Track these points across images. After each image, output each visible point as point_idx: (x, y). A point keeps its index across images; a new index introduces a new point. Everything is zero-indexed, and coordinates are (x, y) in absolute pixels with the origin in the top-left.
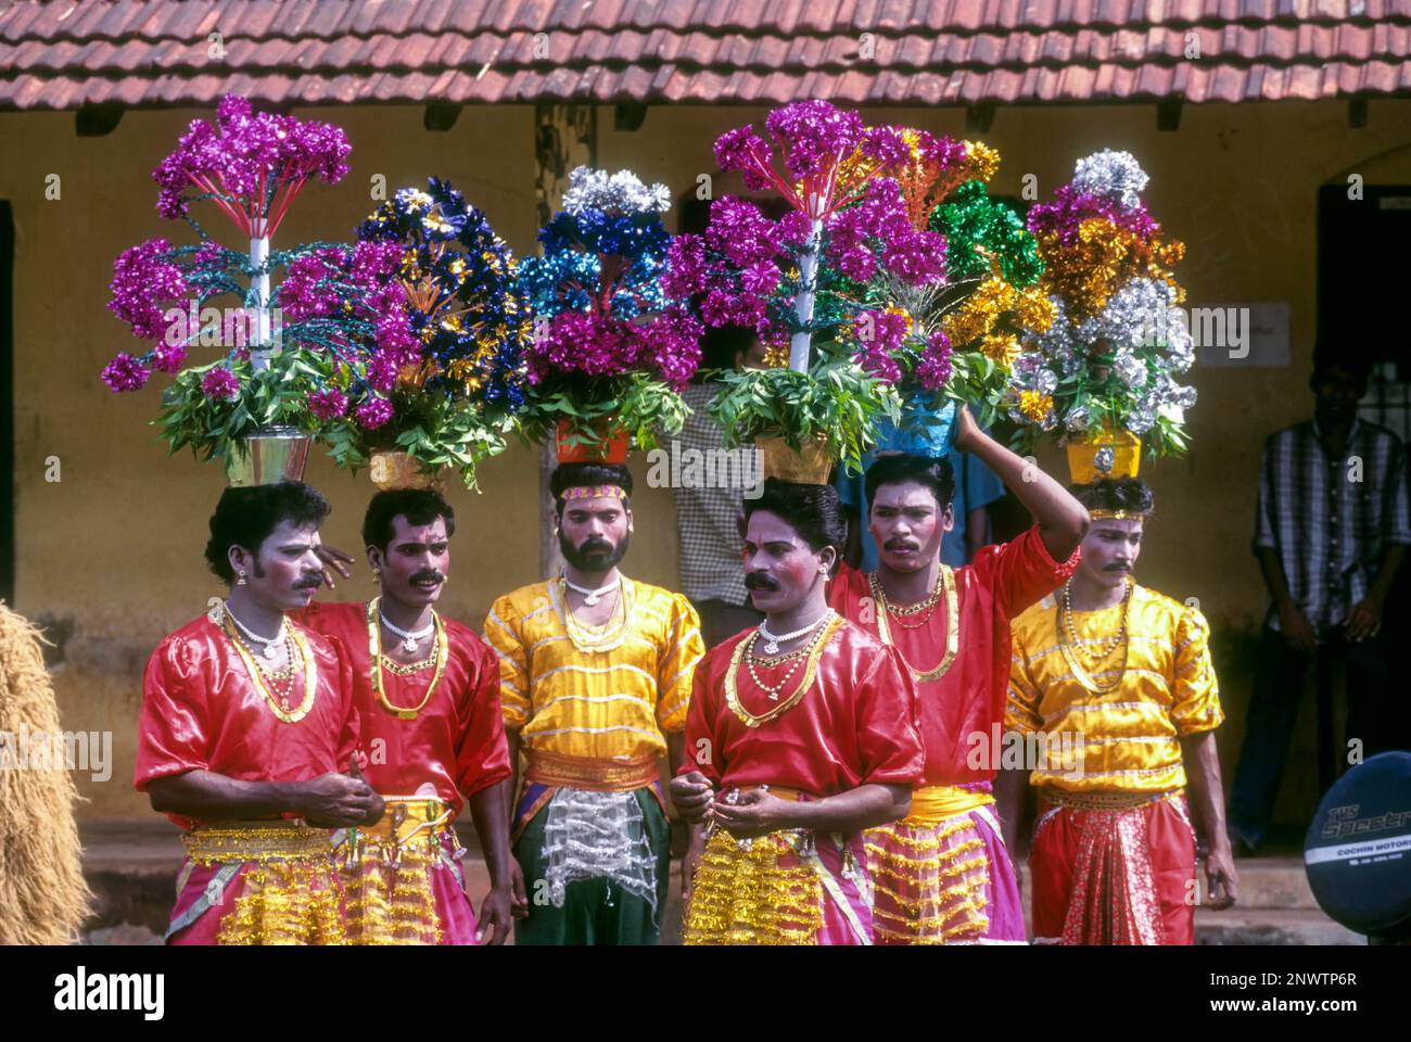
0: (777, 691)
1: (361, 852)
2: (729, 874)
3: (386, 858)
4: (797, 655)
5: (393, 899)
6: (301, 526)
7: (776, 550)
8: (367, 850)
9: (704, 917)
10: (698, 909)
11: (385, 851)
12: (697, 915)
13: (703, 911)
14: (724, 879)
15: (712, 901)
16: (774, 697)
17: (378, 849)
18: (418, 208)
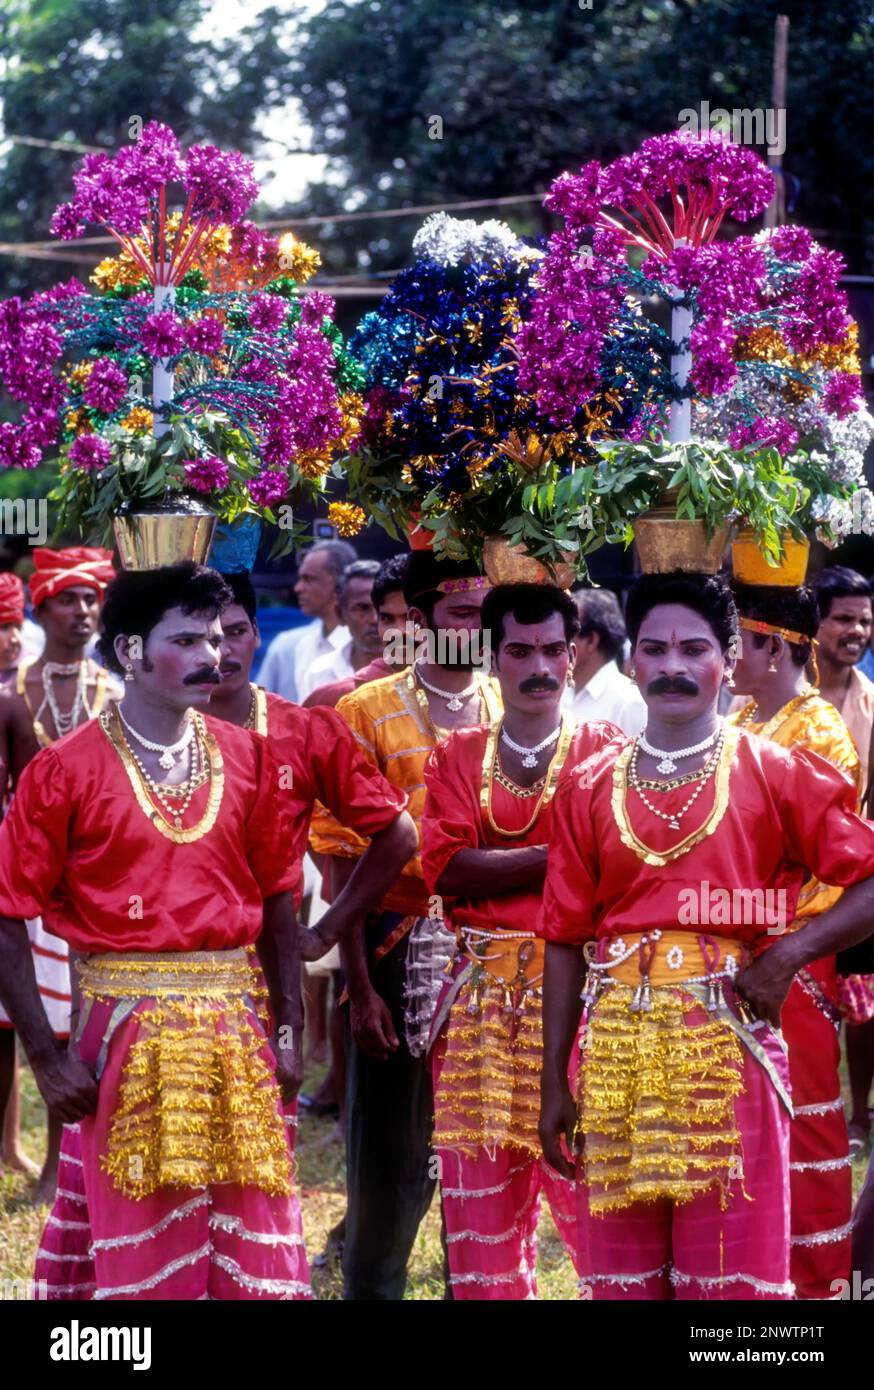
0: (677, 819)
1: (481, 994)
2: (629, 1039)
3: (508, 1002)
4: (699, 775)
5: (515, 1051)
6: (195, 614)
7: (691, 649)
8: (487, 992)
9: (602, 1094)
10: (595, 1085)
11: (508, 995)
12: (594, 1092)
13: (600, 1087)
14: (623, 1047)
15: (611, 1074)
16: (675, 826)
17: (499, 991)
18: (527, 267)
